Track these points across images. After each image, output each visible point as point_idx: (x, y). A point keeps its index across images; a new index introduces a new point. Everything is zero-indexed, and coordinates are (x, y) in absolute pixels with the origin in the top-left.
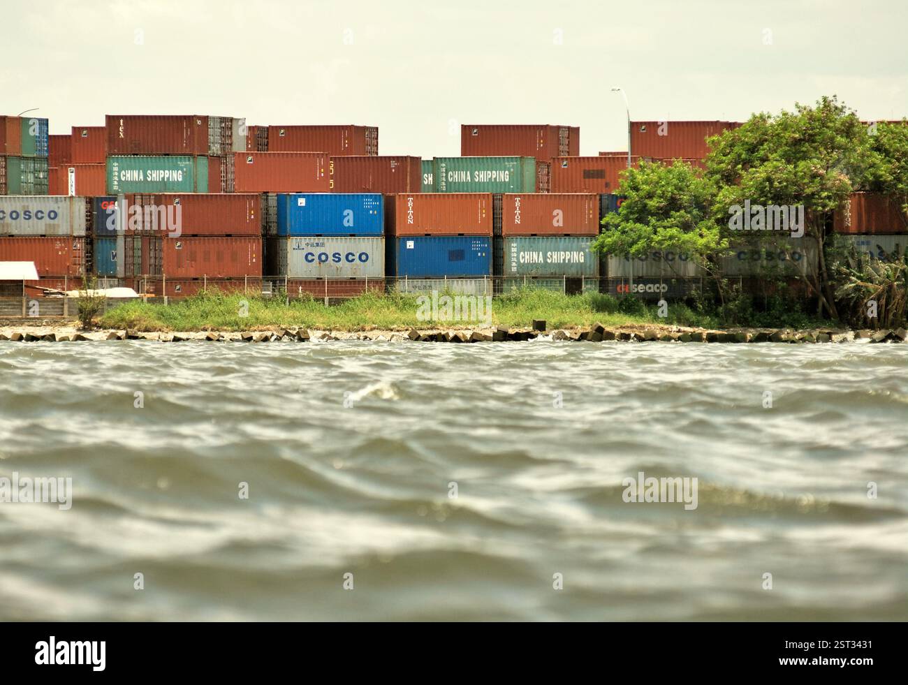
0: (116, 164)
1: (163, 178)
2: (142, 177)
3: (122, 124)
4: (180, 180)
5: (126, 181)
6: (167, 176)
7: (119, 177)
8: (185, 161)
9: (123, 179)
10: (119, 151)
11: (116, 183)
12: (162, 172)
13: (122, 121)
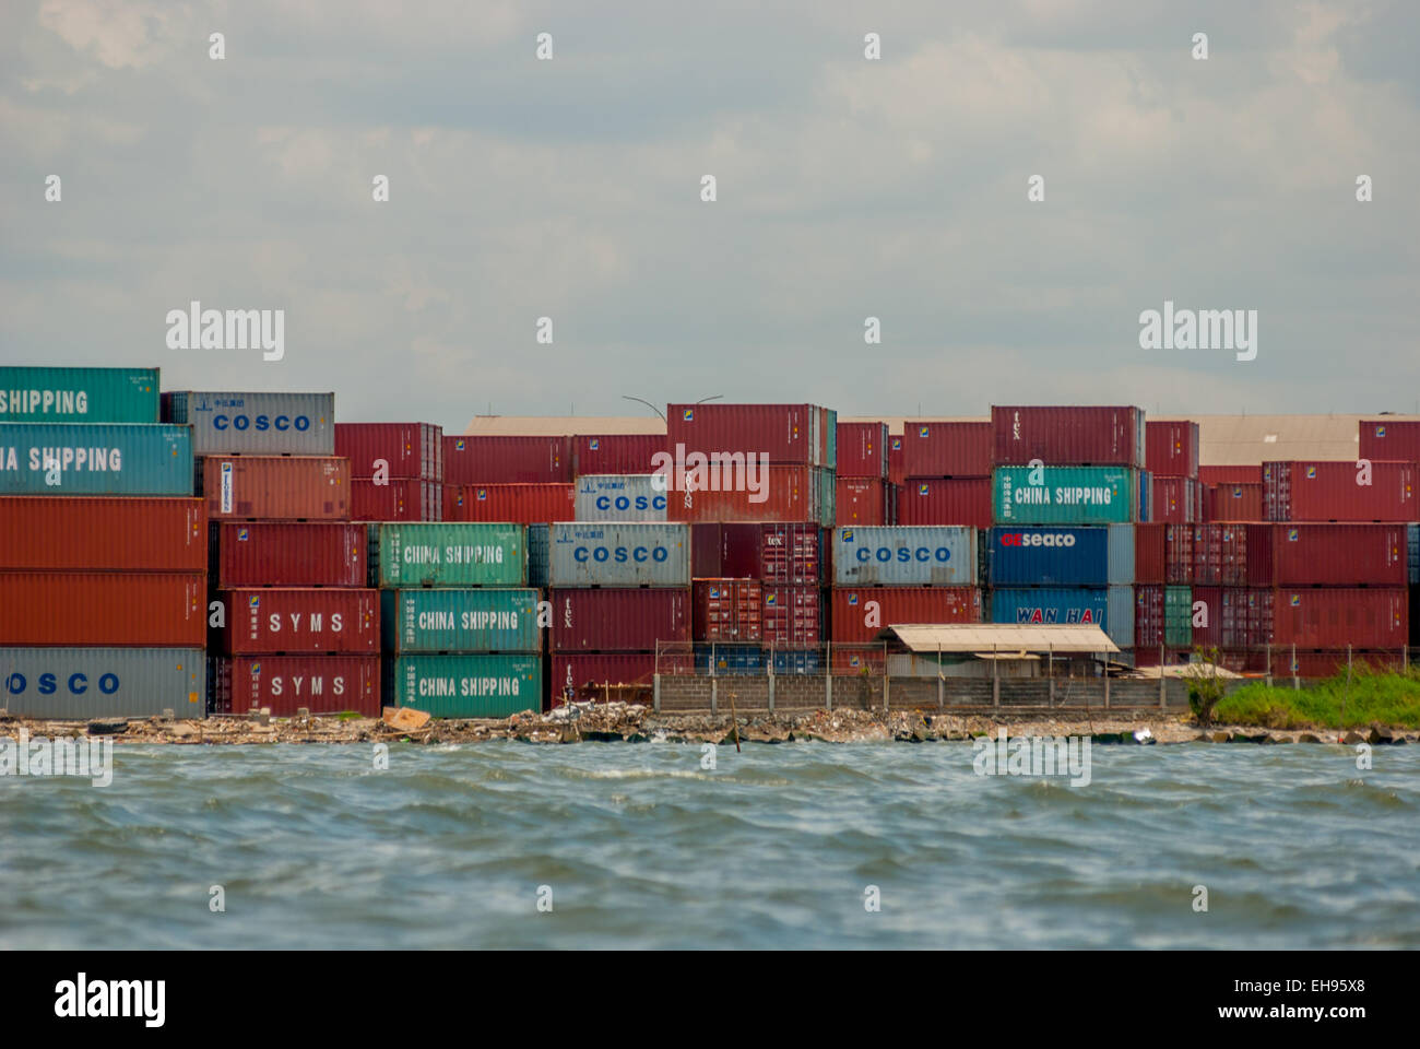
0: (1008, 479)
1: (1081, 500)
2: (1047, 499)
3: (1017, 419)
4: (1108, 502)
5: (1024, 505)
6: (1087, 496)
7: (1012, 497)
8: (1116, 474)
9: (1019, 501)
10: (1011, 459)
11: (1008, 506)
12: (1079, 490)
13: (1017, 415)
